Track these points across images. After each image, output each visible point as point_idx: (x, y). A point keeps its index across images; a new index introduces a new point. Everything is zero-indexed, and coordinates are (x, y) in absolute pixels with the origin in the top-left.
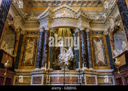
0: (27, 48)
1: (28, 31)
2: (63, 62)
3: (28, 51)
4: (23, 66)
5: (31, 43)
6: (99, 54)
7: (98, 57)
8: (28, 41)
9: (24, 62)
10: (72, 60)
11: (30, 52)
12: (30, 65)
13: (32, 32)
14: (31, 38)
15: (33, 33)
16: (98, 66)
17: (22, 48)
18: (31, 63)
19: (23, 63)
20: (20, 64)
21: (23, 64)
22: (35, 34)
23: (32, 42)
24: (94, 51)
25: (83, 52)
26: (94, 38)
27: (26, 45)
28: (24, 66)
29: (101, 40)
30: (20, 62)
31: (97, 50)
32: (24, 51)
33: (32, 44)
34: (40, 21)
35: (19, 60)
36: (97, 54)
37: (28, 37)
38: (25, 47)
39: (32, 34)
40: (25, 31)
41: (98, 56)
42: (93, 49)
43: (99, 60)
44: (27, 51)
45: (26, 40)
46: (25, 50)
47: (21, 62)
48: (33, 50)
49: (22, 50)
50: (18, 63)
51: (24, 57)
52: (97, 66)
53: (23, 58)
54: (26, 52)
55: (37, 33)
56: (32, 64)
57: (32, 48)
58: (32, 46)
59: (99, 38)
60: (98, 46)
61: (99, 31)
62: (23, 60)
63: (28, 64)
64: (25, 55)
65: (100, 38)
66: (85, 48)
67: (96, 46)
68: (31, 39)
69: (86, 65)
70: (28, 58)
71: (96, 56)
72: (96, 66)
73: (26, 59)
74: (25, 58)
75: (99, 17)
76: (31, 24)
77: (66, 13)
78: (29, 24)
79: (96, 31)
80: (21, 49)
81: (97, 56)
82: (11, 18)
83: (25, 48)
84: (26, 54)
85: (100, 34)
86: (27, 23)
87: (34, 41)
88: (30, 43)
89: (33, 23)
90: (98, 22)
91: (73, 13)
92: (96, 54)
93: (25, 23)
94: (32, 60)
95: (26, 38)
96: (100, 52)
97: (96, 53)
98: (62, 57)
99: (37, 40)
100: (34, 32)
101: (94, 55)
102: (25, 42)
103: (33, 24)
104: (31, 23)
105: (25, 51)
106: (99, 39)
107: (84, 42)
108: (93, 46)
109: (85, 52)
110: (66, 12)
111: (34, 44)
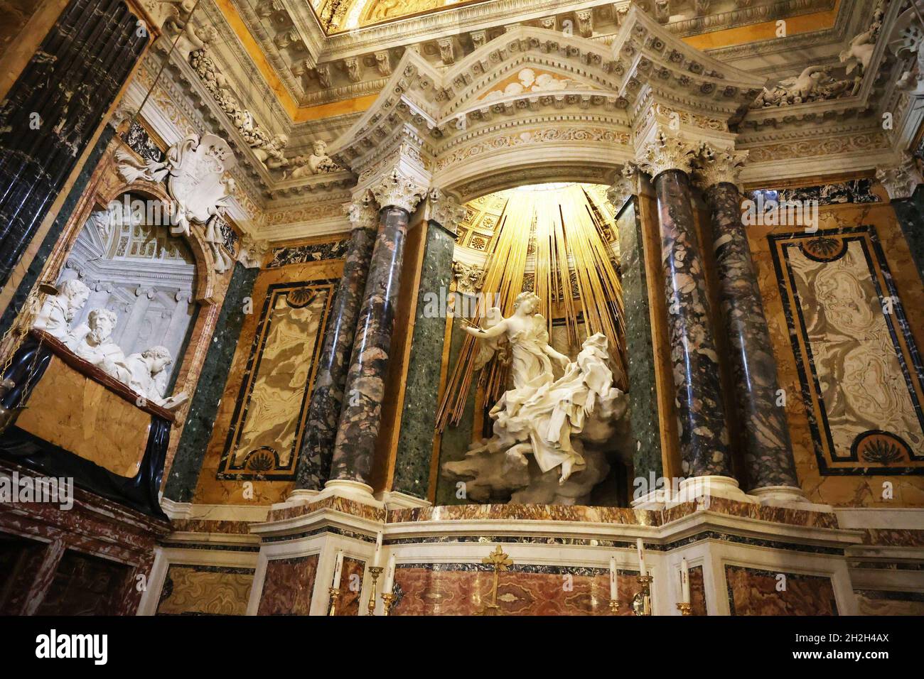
0: (270, 353)
1: (285, 246)
2: (526, 447)
3: (274, 373)
4: (227, 483)
5: (298, 322)
6: (850, 365)
7: (842, 396)
8: (282, 304)
9: (239, 453)
10: (601, 432)
11: (282, 381)
12: (273, 472)
13: (310, 248)
14: (303, 284)
15: (317, 255)
16: (859, 472)
17: (239, 358)
18: (284, 459)
19: (229, 457)
20: (214, 464)
21: (233, 467)
22: (331, 256)
23: (306, 314)
24: (794, 338)
25: (685, 340)
26: (787, 236)
27: (263, 330)
28: (233, 478)
29: (855, 248)
30: (212, 454)
31: (824, 327)
32: (246, 377)
33: (303, 327)
34: (354, 164)
35: (208, 438)
36: (835, 364)
37: (282, 281)
38: (254, 349)
39: (310, 259)
40: (266, 247)
41: (847, 385)
42: (790, 326)
43: (861, 422)
44: (268, 374)
45: (266, 304)
46: (255, 365)
47: (221, 449)
48: (306, 368)
49: (233, 369)
50: (201, 456)
51: (240, 416)
52: (849, 472)
53: (234, 421)
54: (260, 383)
55: (341, 252)
56: (288, 468)
57: (298, 349)
58: (303, 338)
59: (835, 231)
60: (830, 296)
61: (825, 178)
62: (234, 436)
63: (258, 470)
64: (249, 399)
65: (846, 230)
66: (699, 309)
67: (813, 302)
68: (301, 293)
69: (717, 456)
70: (267, 426)
71: (824, 387)
72: (836, 472)
73: (254, 429)
74: (249, 426)
75: (817, 75)
76: (308, 196)
77: (540, 79)
78: (294, 197)
79: (800, 180)
80: (229, 362)
81: (832, 381)
82: (150, 144)
83: (256, 357)
84: (255, 395)
85: (843, 200)
86: (282, 193)
87: (317, 305)
88: (291, 322)
89: (322, 187)
90: (808, 109)
91: (590, 70)
92: (821, 371)
93: (269, 197)
94: (292, 437)
95: (272, 287)
96: (865, 347)
97: (820, 353)
98: (516, 414)
99: (334, 298)
100: (321, 248)
101: (803, 379)
102: (263, 317)
103: (321, 194)
104: (308, 189)
105: (251, 372)
106: (839, 237)
107: (687, 262)
108: (785, 300)
109: (701, 339)
110: (538, 73)
111: (314, 326)
